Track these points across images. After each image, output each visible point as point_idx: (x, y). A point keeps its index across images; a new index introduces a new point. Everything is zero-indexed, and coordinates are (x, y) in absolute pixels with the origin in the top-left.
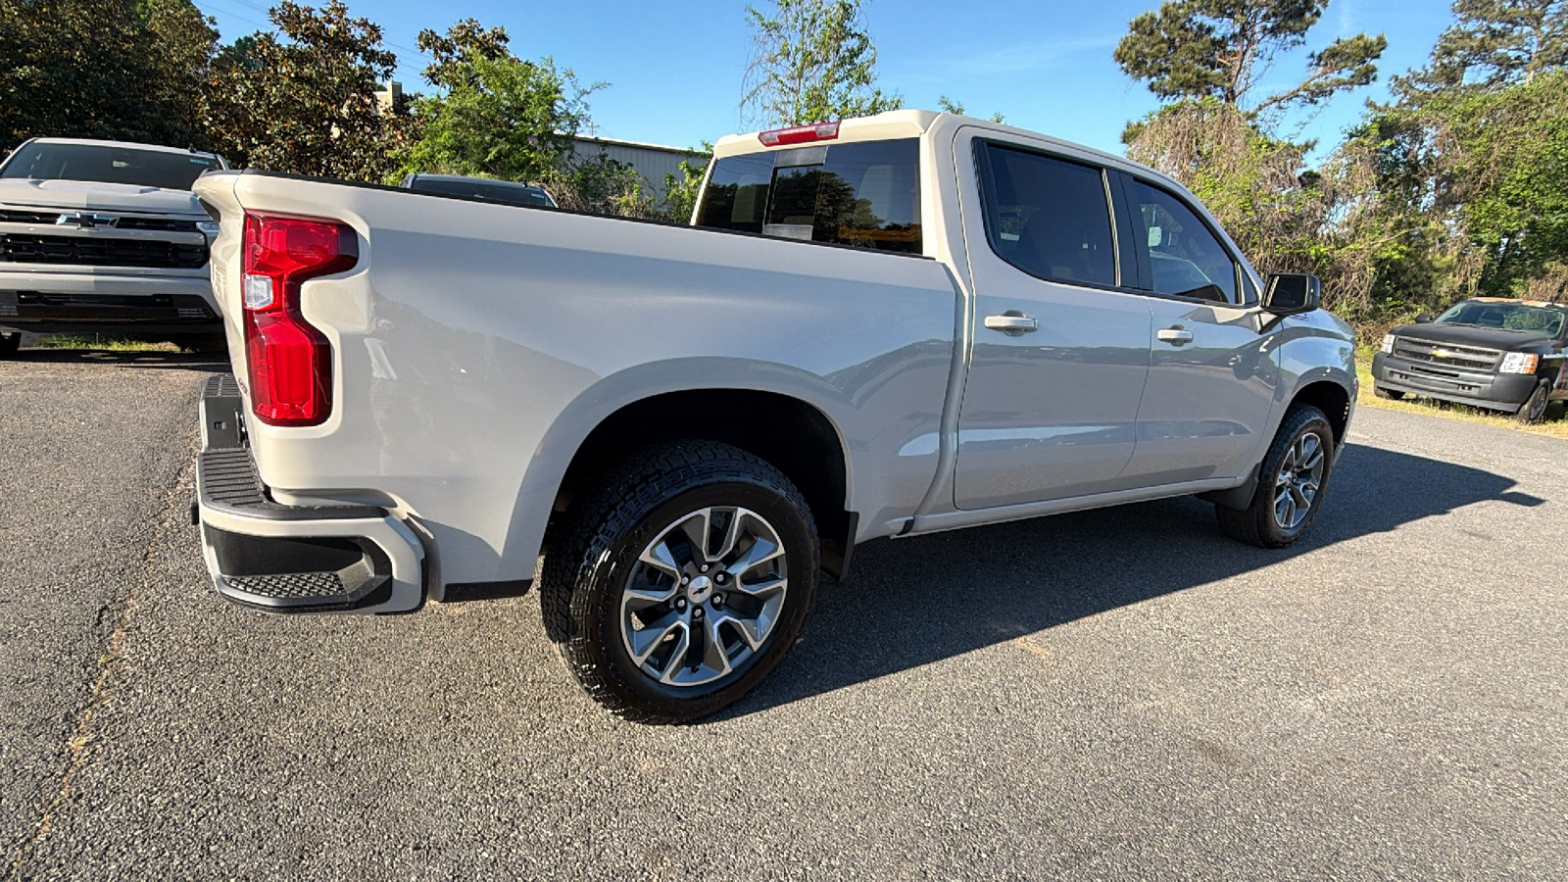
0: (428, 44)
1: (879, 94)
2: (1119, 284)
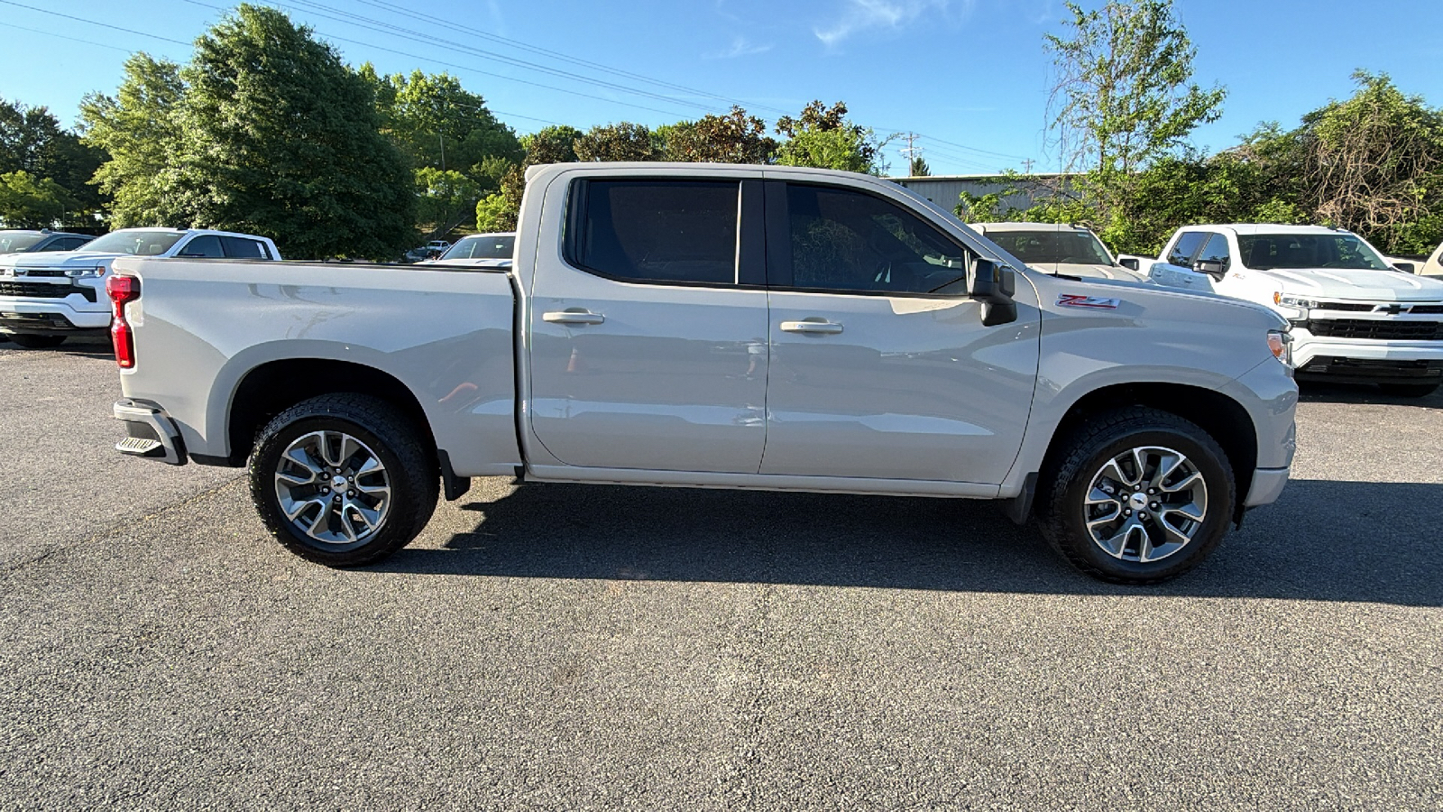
0: (782, 128)
1: (1195, 89)
2: (736, 282)
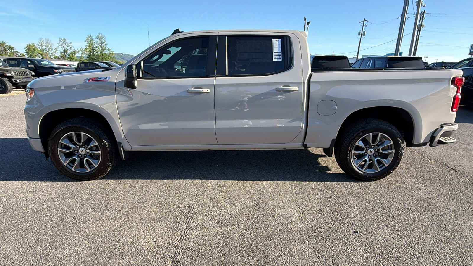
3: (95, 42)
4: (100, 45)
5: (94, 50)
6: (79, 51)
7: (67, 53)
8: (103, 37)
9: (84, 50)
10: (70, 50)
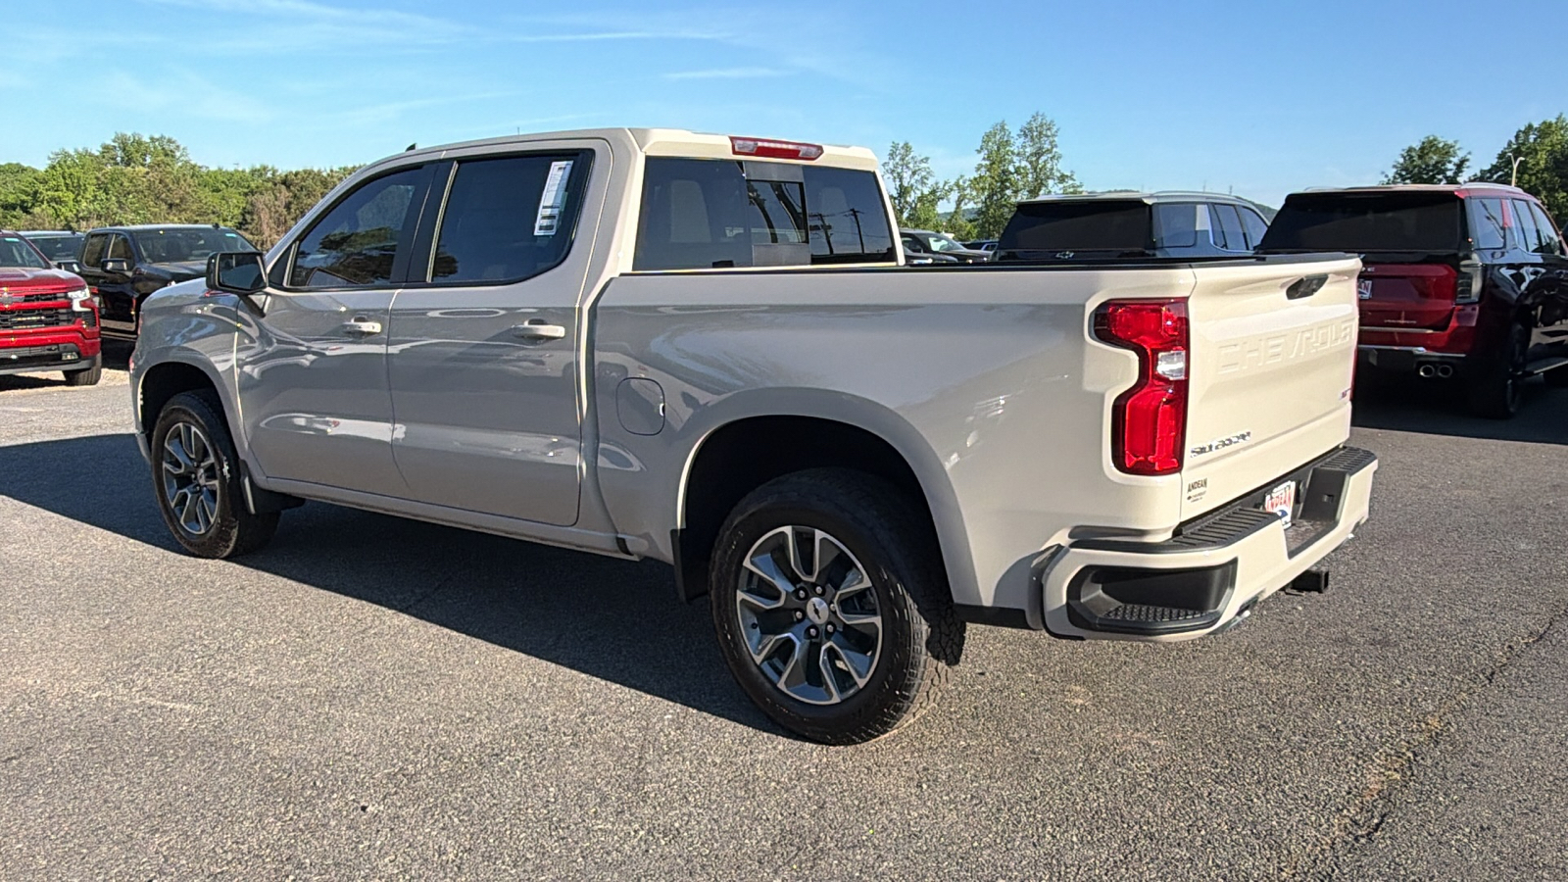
3: (1016, 151)
4: (1031, 163)
5: (1008, 184)
6: (952, 190)
7: (908, 199)
8: (1049, 129)
9: (968, 183)
10: (920, 187)
